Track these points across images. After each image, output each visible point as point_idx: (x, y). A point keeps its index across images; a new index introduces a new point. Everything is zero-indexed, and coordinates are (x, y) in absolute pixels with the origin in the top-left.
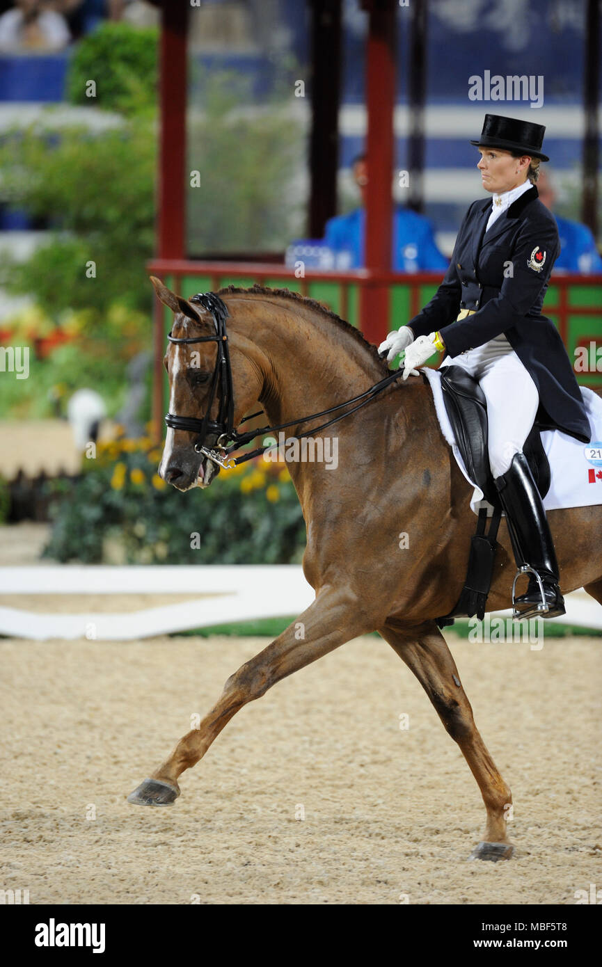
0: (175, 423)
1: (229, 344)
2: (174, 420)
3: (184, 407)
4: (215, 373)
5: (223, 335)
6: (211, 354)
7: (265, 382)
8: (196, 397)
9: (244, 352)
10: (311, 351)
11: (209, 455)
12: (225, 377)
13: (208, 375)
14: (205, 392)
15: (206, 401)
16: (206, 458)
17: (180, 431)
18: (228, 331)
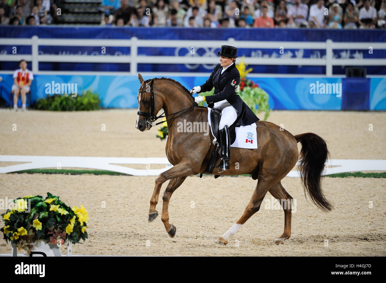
0: (140, 114)
1: (154, 93)
2: (139, 113)
3: (142, 110)
4: (150, 101)
5: (153, 90)
6: (149, 96)
7: (164, 103)
8: (145, 107)
9: (157, 95)
10: (177, 94)
11: (149, 122)
12: (153, 101)
13: (148, 101)
14: (147, 106)
15: (148, 108)
16: (148, 123)
17: (141, 116)
18: (154, 89)
